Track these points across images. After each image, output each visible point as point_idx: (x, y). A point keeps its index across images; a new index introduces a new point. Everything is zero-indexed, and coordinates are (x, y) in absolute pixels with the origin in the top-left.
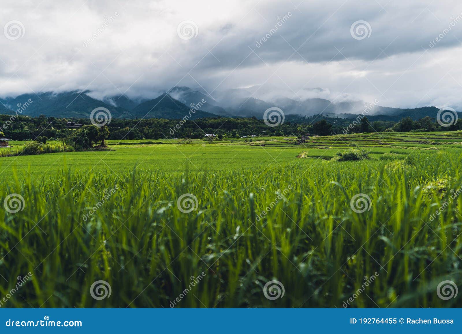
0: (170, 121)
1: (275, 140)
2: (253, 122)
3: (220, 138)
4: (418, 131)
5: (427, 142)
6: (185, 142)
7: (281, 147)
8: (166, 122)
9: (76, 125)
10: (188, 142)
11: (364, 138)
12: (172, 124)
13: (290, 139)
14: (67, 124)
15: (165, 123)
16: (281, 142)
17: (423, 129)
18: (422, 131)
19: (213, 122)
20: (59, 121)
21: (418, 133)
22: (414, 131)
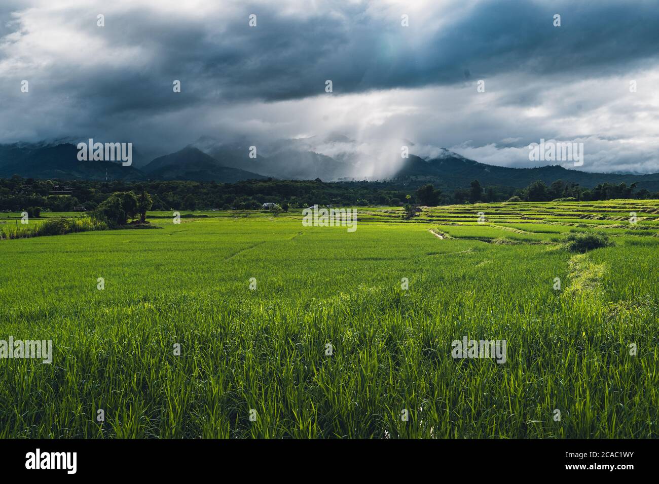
0: (202, 185)
1: (368, 212)
2: (318, 185)
3: (285, 208)
4: (564, 201)
5: (589, 217)
6: (241, 215)
7: (385, 222)
8: (196, 186)
9: (66, 190)
10: (245, 215)
11: (496, 210)
12: (204, 189)
13: (390, 211)
14: (54, 189)
15: (194, 186)
16: (381, 216)
17: (570, 198)
18: (569, 200)
19: (262, 185)
20: (41, 184)
21: (566, 203)
22: (559, 201)
